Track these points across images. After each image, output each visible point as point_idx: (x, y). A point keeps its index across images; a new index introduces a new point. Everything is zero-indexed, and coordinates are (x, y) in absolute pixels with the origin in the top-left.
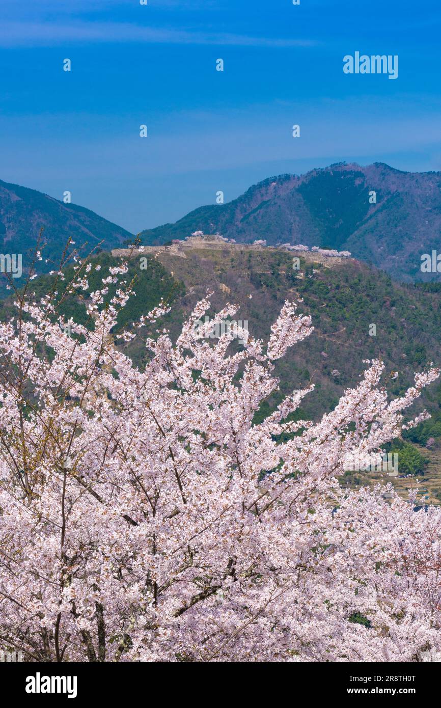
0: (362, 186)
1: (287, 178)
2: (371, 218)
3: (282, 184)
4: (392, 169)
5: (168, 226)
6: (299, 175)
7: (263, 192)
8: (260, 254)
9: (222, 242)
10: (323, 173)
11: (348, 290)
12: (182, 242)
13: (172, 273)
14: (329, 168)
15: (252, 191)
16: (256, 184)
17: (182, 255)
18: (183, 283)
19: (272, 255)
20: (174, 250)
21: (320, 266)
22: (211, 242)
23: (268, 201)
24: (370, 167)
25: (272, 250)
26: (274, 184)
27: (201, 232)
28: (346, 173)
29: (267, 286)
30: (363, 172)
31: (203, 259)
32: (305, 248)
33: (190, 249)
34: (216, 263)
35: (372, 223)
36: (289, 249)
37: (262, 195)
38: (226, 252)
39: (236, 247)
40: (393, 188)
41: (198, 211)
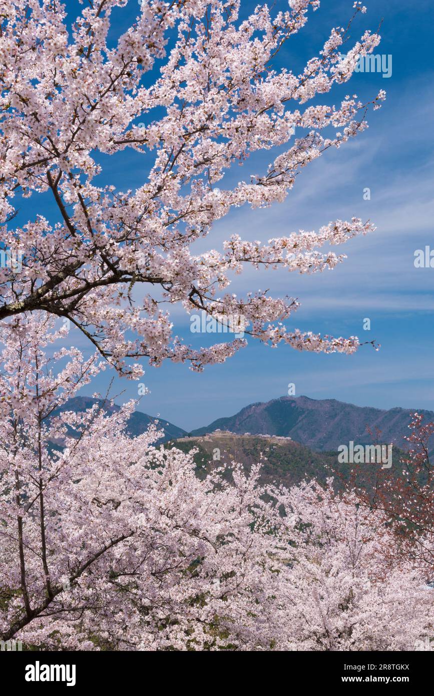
0: (295, 407)
1: (260, 404)
2: (300, 421)
3: (257, 407)
4: (309, 398)
5: (204, 428)
6: (266, 403)
7: (249, 411)
8: (248, 439)
9: (230, 434)
10: (277, 401)
11: (290, 456)
12: (211, 434)
14: (280, 399)
15: (243, 411)
16: (245, 407)
17: (211, 440)
19: (254, 440)
20: (206, 438)
21: (277, 444)
22: (224, 434)
23: (251, 415)
24: (299, 398)
25: (253, 437)
26: (254, 407)
27: (219, 430)
28: (287, 401)
30: (295, 400)
31: (221, 442)
32: (269, 436)
33: (214, 438)
34: (227, 444)
35: (300, 424)
36: (261, 437)
37: (248, 413)
38: (231, 439)
39: (237, 436)
40: (310, 408)
41: (218, 420)
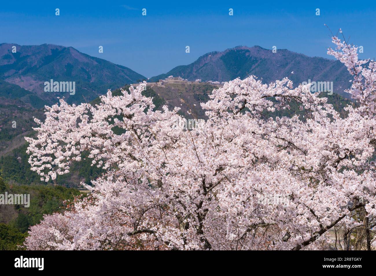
0: (249, 56)
1: (216, 53)
2: (253, 70)
3: (214, 56)
4: (262, 48)
6: (221, 52)
7: (205, 59)
8: (199, 86)
9: (181, 81)
10: (232, 50)
12: (164, 81)
13: (159, 94)
14: (235, 48)
15: (200, 59)
16: (202, 56)
17: (163, 86)
18: (163, 99)
19: (204, 86)
20: (159, 84)
22: (176, 81)
23: (208, 63)
24: (253, 47)
25: (204, 84)
26: (210, 56)
27: (172, 76)
28: (242, 50)
29: (202, 100)
30: (249, 50)
31: (173, 88)
32: (219, 83)
33: (167, 84)
34: (179, 90)
35: (253, 72)
36: (211, 83)
37: (205, 61)
38: (183, 85)
39: (188, 82)
40: (263, 57)
